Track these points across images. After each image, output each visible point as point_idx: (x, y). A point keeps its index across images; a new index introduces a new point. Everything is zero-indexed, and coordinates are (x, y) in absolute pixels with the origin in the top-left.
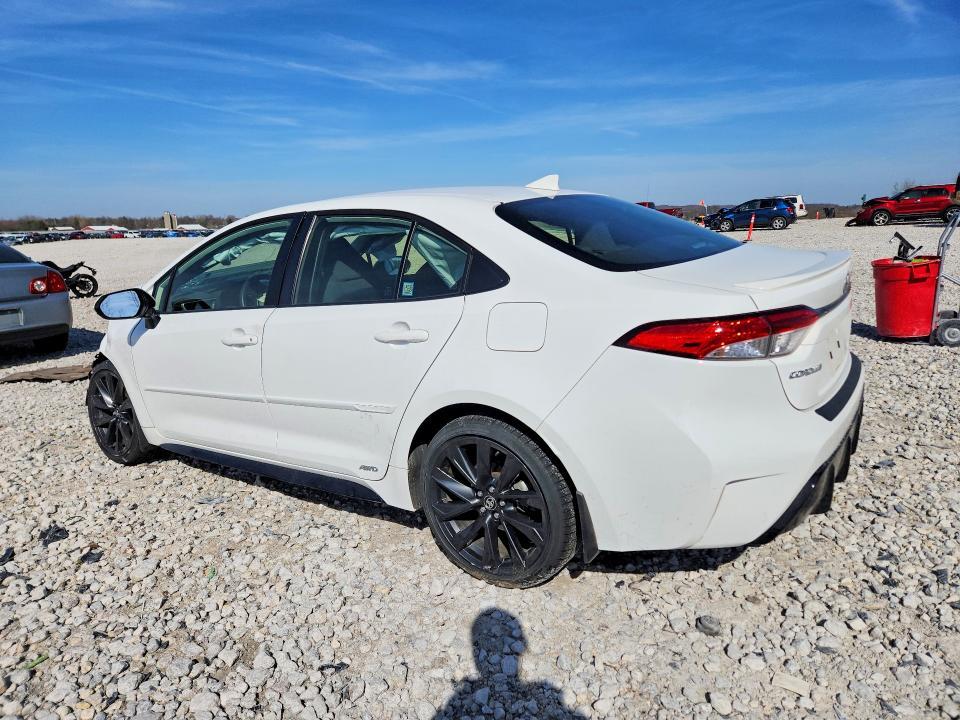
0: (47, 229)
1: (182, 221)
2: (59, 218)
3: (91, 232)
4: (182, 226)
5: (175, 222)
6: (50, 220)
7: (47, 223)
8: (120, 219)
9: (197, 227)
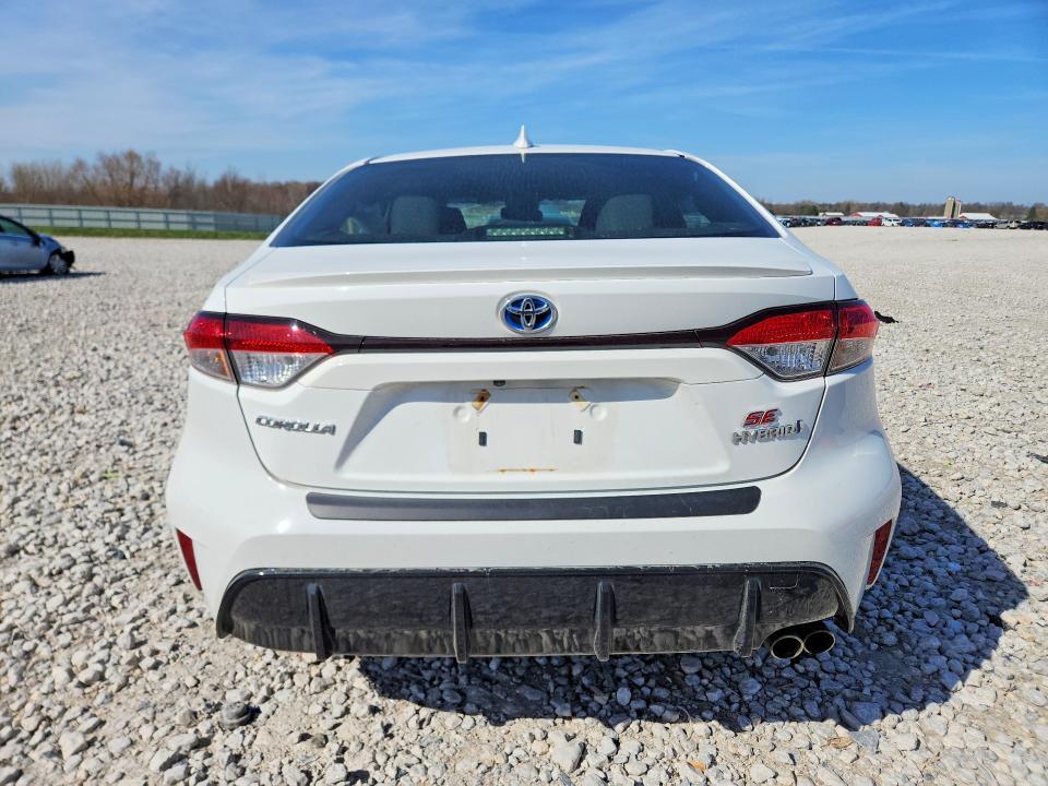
0: (817, 214)
1: (967, 209)
2: (833, 203)
3: (859, 218)
4: (964, 214)
5: (959, 208)
6: (824, 205)
7: (819, 209)
8: (896, 205)
9: (986, 217)
